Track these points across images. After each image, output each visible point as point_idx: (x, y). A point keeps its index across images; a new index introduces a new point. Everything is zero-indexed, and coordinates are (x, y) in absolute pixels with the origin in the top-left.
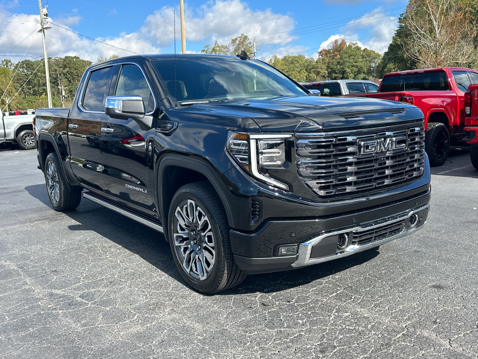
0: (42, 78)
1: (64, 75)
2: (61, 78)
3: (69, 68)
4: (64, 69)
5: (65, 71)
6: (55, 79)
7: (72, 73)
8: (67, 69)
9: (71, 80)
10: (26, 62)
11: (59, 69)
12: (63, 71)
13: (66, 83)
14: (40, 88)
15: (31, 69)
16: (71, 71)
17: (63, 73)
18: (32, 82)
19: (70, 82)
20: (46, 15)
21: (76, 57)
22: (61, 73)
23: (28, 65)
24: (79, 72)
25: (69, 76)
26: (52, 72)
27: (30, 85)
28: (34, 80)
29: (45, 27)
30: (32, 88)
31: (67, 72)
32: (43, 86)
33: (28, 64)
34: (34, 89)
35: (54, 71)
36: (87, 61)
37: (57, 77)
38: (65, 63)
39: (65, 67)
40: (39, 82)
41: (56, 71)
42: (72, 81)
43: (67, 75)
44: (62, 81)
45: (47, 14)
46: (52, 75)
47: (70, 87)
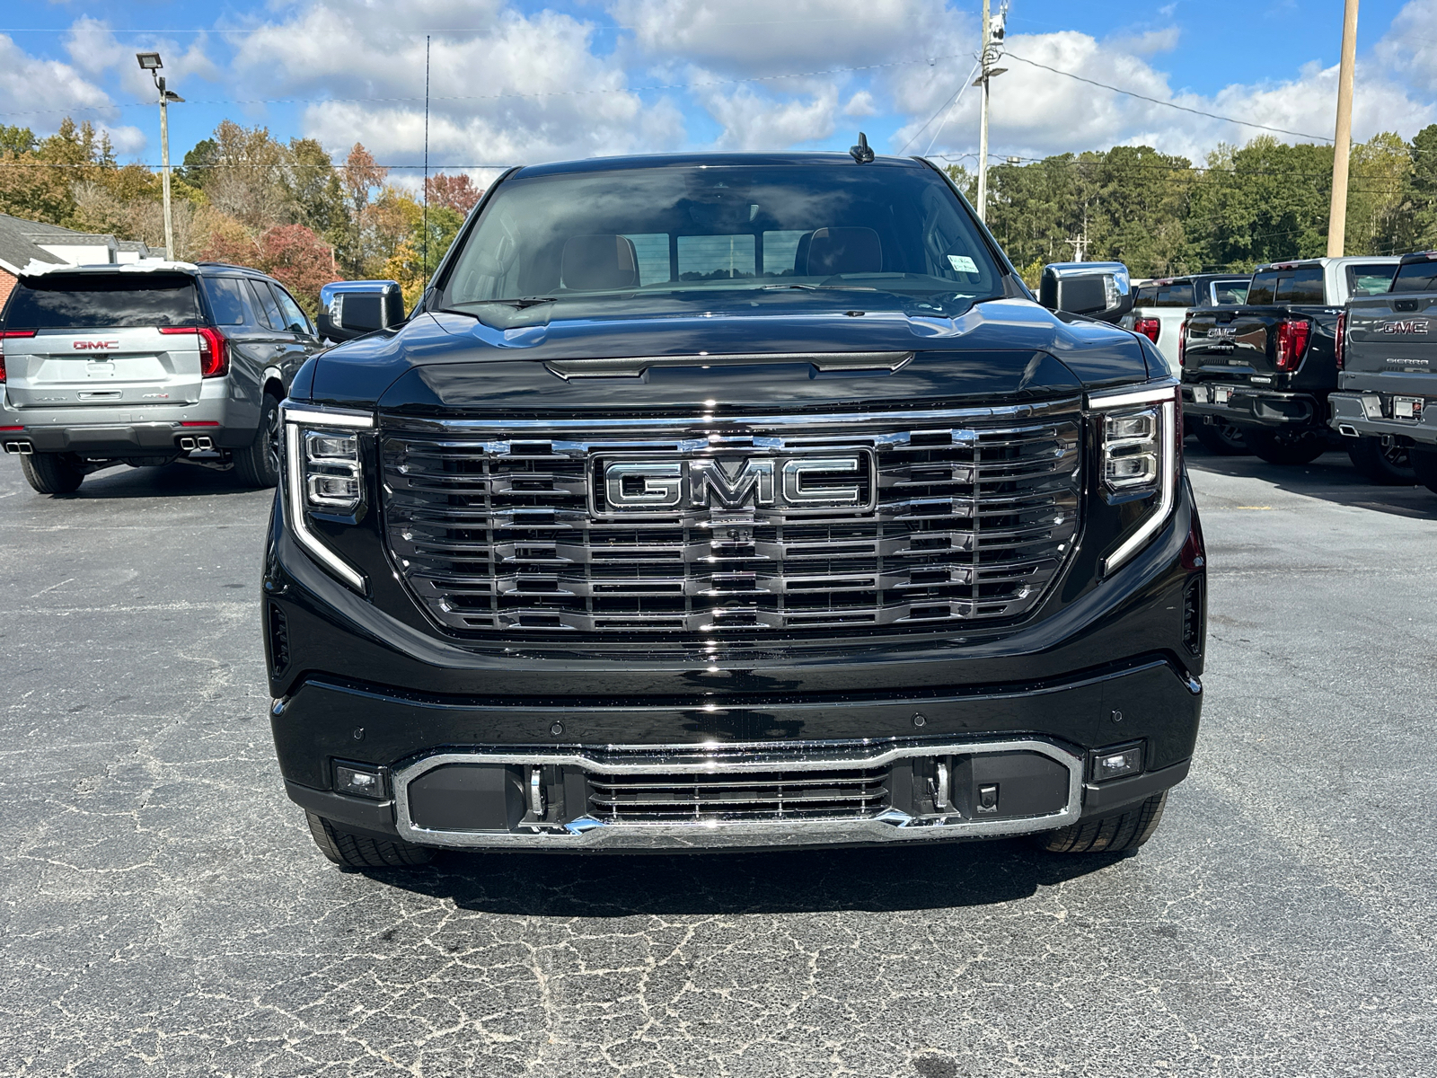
0: (1039, 214)
1: (1102, 204)
2: (1091, 213)
3: (1120, 181)
4: (1102, 187)
5: (1105, 192)
6: (1074, 215)
7: (1125, 198)
8: (1112, 187)
9: (1119, 217)
10: (1002, 171)
11: (1091, 187)
12: (1101, 192)
13: (1105, 227)
14: (1030, 244)
15: (1012, 190)
16: (1124, 190)
17: (1100, 198)
18: (1010, 228)
19: (1117, 223)
20: (1000, 34)
21: (1144, 147)
22: (1095, 198)
23: (1006, 180)
24: (1146, 193)
25: (1115, 205)
26: (1069, 196)
27: (1004, 235)
28: (1015, 221)
29: (991, 68)
30: (1009, 244)
31: (1113, 194)
32: (1037, 239)
33: (1007, 175)
34: (1012, 246)
35: (1074, 192)
36: (1177, 159)
37: (1081, 210)
38: (1110, 167)
39: (1108, 178)
40: (1029, 227)
41: (1080, 191)
42: (1122, 220)
43: (1109, 203)
44: (1093, 223)
45: (1001, 31)
46: (1067, 205)
47: (1115, 237)
